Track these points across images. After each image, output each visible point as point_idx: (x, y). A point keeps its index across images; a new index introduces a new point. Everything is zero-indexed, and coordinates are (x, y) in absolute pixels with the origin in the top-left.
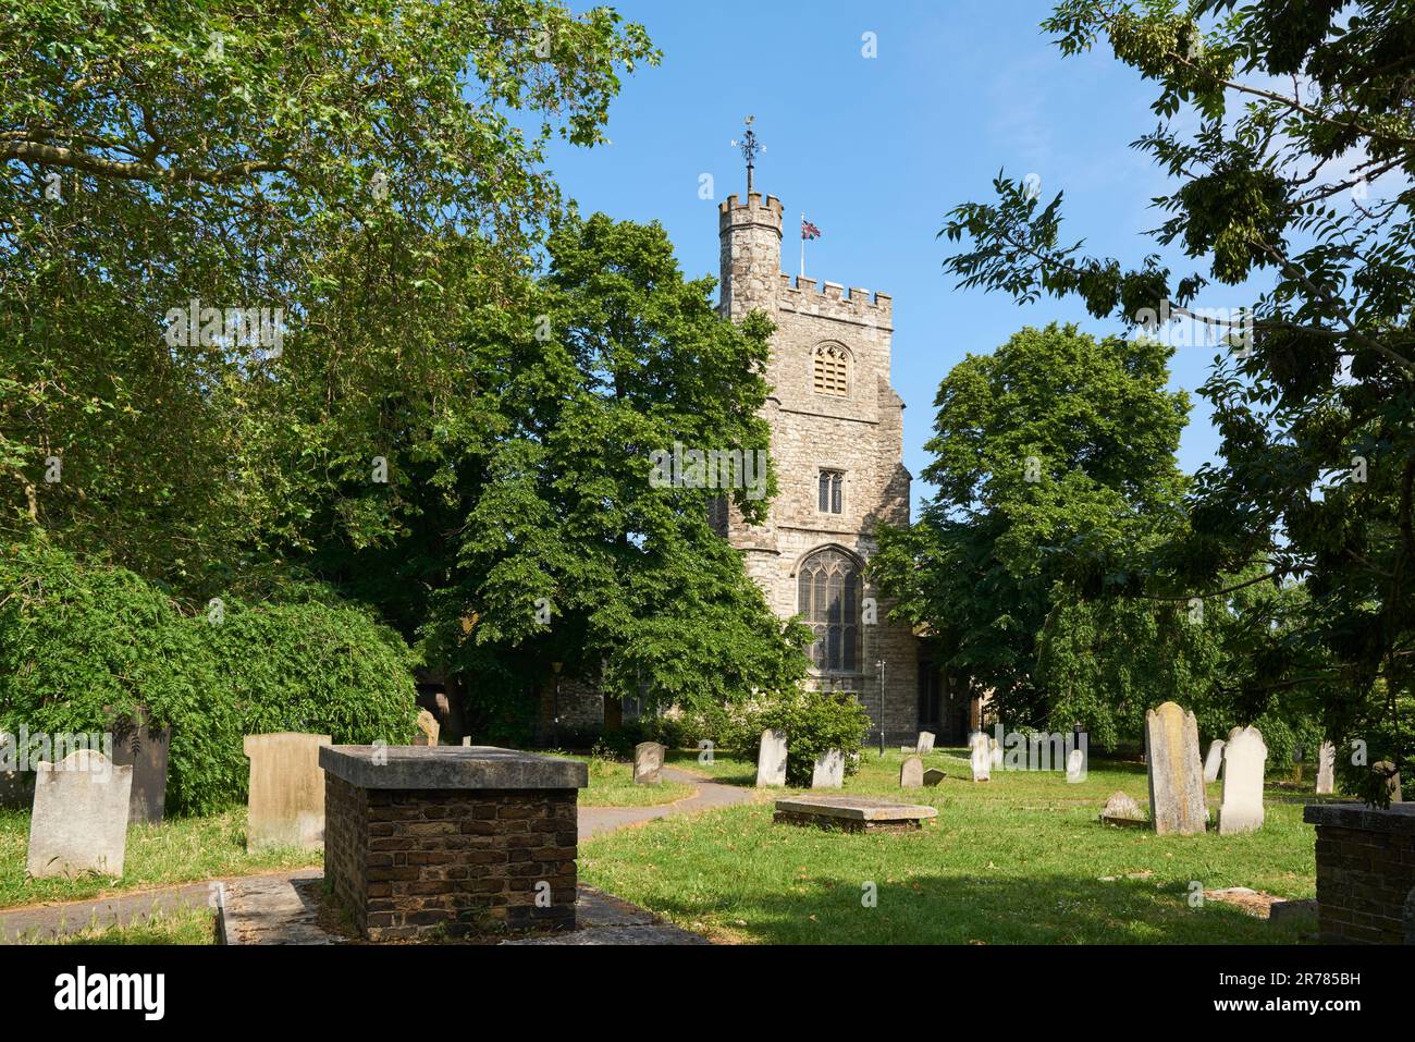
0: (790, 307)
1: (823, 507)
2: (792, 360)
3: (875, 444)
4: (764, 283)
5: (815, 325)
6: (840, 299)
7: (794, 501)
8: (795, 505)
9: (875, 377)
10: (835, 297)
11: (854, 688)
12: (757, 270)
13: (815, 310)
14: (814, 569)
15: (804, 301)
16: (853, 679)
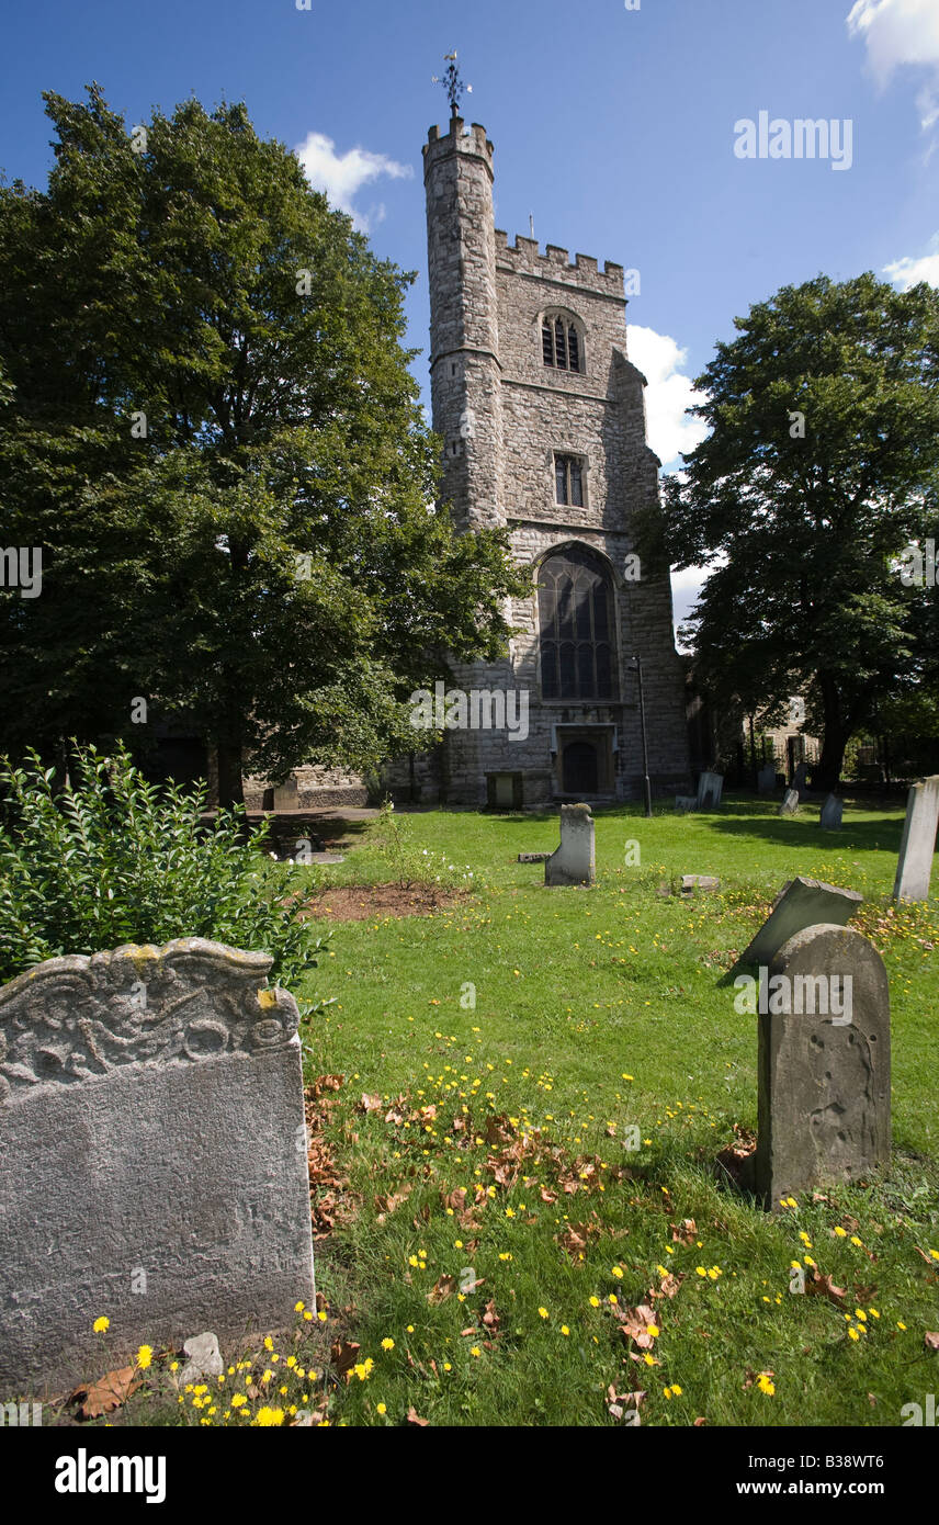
0: (510, 267)
1: (564, 499)
2: (515, 326)
3: (616, 427)
4: (471, 221)
5: (540, 291)
6: (566, 264)
7: (526, 489)
8: (528, 494)
9: (610, 353)
10: (560, 261)
11: (612, 721)
12: (463, 205)
13: (537, 273)
14: (555, 575)
15: (525, 262)
16: (610, 708)
